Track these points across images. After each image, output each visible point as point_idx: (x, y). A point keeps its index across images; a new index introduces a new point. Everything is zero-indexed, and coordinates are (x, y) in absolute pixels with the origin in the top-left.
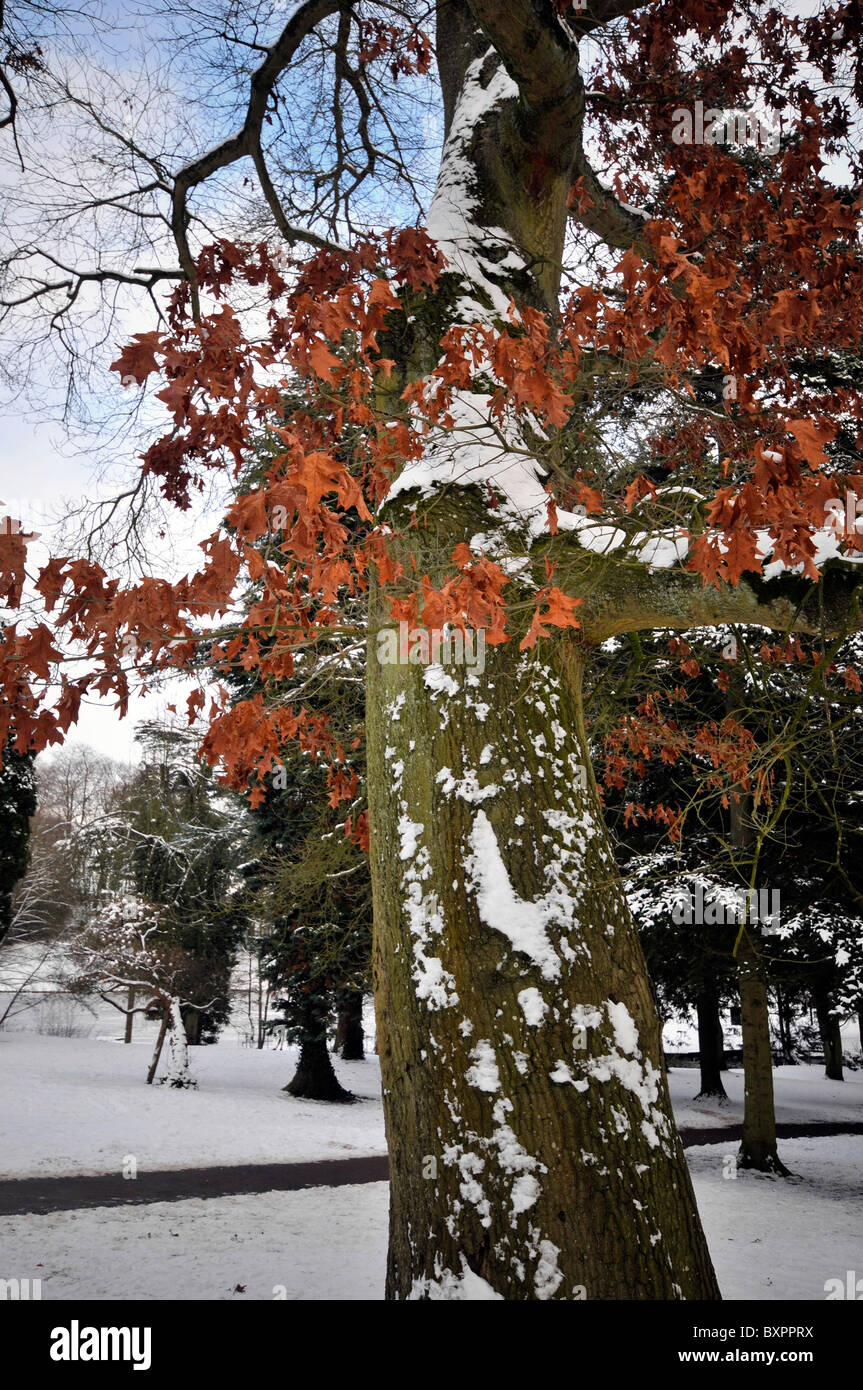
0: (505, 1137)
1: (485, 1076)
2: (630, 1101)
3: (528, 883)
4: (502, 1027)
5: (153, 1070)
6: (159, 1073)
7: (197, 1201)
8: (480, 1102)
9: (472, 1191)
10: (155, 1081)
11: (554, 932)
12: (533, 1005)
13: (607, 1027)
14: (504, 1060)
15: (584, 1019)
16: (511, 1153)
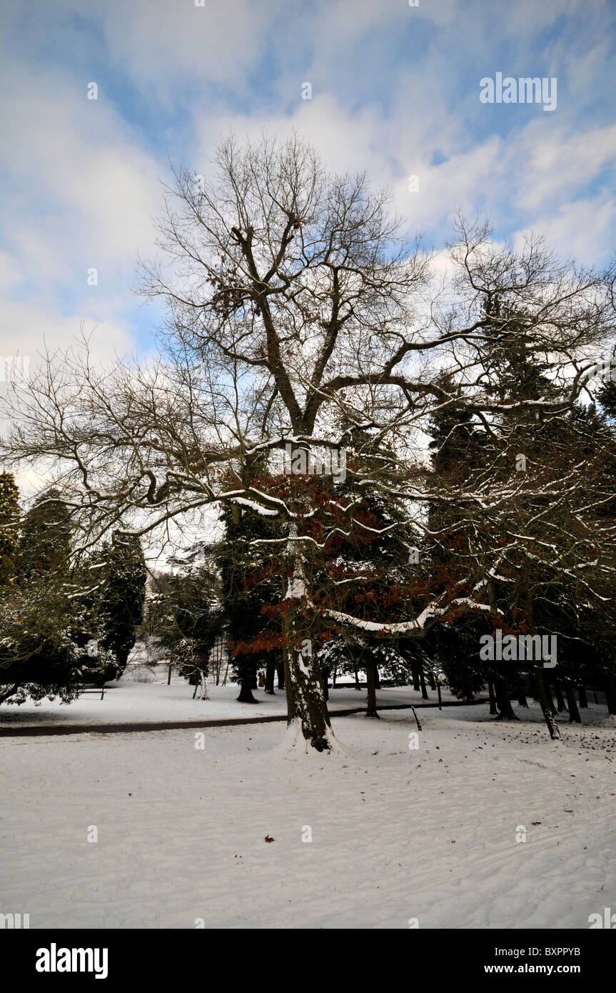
0: (303, 699)
1: (301, 692)
2: (318, 694)
3: (306, 664)
4: (303, 685)
5: (195, 694)
6: (197, 695)
7: (231, 726)
8: (300, 695)
9: (299, 707)
10: (195, 698)
11: (309, 671)
12: (306, 682)
13: (316, 685)
14: (303, 690)
15: (313, 684)
16: (304, 702)
